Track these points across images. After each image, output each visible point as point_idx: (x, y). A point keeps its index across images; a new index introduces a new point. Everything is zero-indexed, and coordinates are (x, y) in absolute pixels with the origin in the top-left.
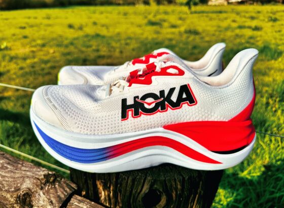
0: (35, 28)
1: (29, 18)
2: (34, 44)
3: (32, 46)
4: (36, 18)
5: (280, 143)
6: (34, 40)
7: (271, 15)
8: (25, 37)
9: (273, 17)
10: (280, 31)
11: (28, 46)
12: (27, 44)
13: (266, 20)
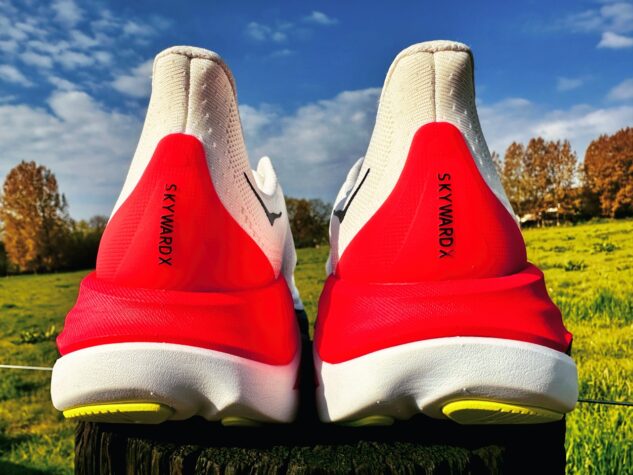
13: (592, 251)
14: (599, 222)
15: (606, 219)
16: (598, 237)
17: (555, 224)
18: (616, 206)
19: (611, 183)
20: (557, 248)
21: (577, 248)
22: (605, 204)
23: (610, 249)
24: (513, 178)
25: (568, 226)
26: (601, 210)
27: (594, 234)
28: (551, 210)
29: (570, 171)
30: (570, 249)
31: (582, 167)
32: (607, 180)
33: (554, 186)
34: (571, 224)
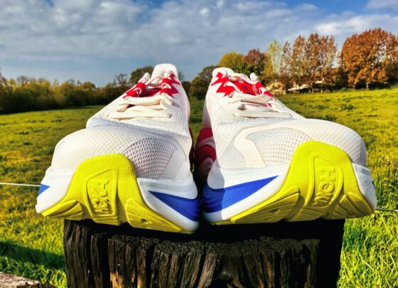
0: (41, 133)
1: (34, 122)
2: (38, 151)
6: (39, 147)
8: (27, 144)
9: (348, 105)
11: (30, 155)
13: (340, 109)
14: (345, 91)
15: (350, 89)
16: (344, 100)
17: (320, 91)
18: (357, 81)
19: (356, 66)
20: (320, 106)
21: (331, 107)
22: (350, 79)
23: (351, 108)
24: (297, 60)
25: (327, 93)
26: (347, 83)
27: (342, 98)
28: (318, 82)
29: (332, 57)
30: (327, 107)
31: (340, 55)
32: (354, 64)
33: (322, 66)
34: (329, 91)
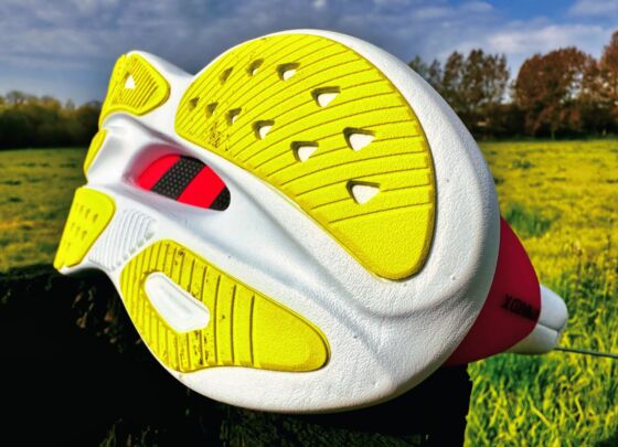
0: (40, 184)
1: (32, 165)
2: (30, 213)
3: (26, 218)
4: (45, 165)
5: (580, 411)
6: (33, 206)
7: (518, 158)
8: (15, 200)
9: (523, 160)
10: (538, 185)
11: (17, 218)
12: (16, 214)
13: (510, 166)
14: (520, 140)
16: (517, 153)
17: (482, 138)
18: (537, 125)
19: (537, 102)
21: (498, 163)
22: (529, 122)
23: (527, 166)
26: (524, 128)
28: (481, 124)
29: (502, 86)
31: (514, 84)
32: (534, 100)
33: (486, 100)
34: (495, 140)
